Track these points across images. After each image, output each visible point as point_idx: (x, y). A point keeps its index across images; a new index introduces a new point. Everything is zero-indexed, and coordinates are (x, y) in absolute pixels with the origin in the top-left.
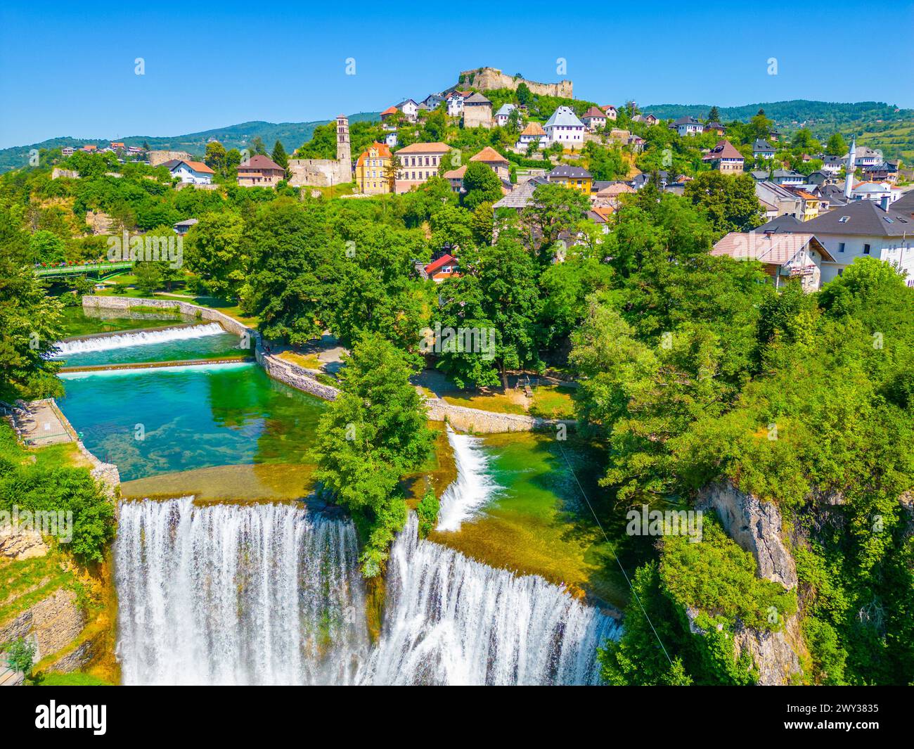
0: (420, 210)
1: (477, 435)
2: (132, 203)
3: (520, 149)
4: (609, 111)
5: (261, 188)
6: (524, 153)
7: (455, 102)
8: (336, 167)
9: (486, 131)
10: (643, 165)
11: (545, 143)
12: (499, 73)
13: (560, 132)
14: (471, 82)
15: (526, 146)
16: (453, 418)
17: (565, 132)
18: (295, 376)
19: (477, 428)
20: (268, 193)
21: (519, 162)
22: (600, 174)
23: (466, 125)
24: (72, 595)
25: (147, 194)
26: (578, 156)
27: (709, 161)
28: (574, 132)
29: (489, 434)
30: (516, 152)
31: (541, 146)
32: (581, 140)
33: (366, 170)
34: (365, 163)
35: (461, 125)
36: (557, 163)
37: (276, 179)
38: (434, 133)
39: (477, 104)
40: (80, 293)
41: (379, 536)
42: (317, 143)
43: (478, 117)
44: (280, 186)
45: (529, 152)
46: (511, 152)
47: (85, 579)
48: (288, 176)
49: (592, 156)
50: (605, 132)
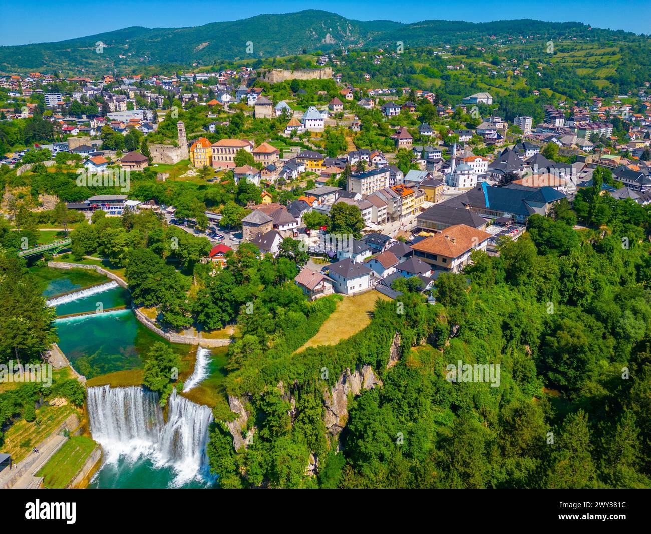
0: (218, 198)
1: (210, 349)
2: (63, 187)
3: (287, 134)
4: (348, 95)
5: (135, 172)
6: (289, 136)
7: (251, 97)
8: (179, 152)
9: (268, 120)
10: (356, 142)
11: (301, 130)
12: (281, 71)
13: (310, 122)
14: (264, 77)
15: (290, 132)
16: (201, 343)
17: (313, 123)
18: (146, 322)
19: (210, 347)
20: (139, 175)
21: (285, 142)
22: (330, 152)
23: (257, 116)
24: (76, 415)
25: (70, 179)
26: (319, 137)
27: (393, 139)
28: (318, 122)
29: (215, 348)
30: (284, 136)
31: (299, 132)
32: (323, 127)
33: (195, 154)
34: (195, 151)
35: (254, 115)
36: (307, 144)
37: (145, 165)
38: (237, 125)
39: (262, 105)
40: (46, 260)
41: (165, 396)
42: (169, 125)
43: (264, 112)
44: (146, 170)
45: (292, 136)
46: (282, 136)
47: (78, 410)
48: (150, 160)
49: (327, 139)
50: (340, 116)
